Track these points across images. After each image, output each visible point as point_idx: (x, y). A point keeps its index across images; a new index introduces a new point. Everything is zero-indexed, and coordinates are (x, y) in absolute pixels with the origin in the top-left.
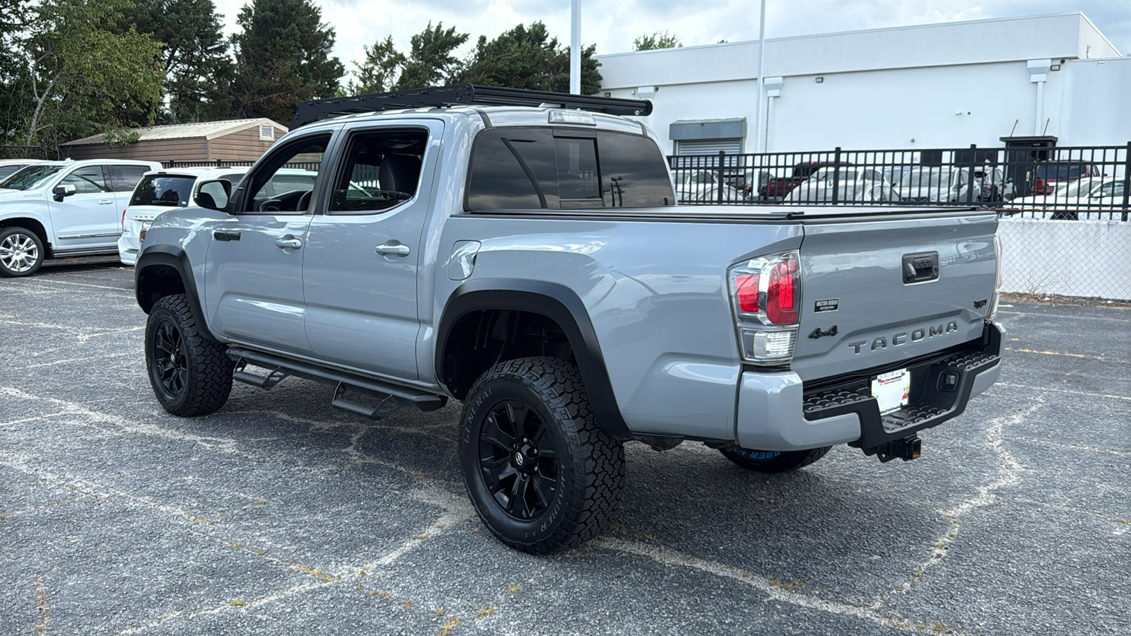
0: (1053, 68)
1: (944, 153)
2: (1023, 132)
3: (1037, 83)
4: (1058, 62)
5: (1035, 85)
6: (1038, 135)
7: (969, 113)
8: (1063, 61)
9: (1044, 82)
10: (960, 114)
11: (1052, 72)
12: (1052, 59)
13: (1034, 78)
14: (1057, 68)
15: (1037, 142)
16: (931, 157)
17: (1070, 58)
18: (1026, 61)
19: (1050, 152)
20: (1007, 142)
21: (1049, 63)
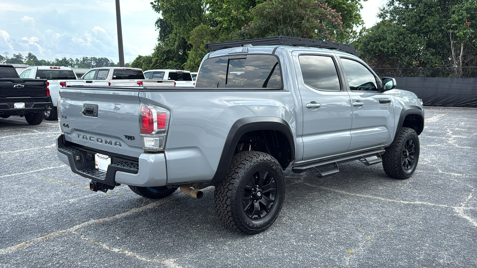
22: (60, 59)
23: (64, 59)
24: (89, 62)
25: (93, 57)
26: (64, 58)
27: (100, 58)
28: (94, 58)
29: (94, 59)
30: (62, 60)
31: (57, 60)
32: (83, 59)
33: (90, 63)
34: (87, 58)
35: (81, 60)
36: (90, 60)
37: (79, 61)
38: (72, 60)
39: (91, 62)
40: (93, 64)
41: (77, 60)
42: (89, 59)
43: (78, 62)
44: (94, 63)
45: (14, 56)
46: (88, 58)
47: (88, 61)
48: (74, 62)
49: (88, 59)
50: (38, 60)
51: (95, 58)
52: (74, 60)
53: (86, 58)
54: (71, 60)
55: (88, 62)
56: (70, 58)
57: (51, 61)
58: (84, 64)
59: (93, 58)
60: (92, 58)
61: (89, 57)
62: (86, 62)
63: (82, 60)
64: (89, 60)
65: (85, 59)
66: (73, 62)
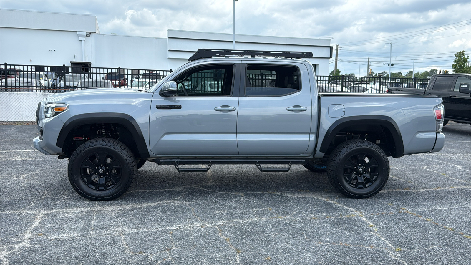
0: (87, 35)
1: (45, 67)
2: (78, 60)
3: (82, 41)
4: (89, 34)
5: (81, 41)
6: (84, 61)
7: (55, 51)
8: (90, 33)
9: (84, 41)
10: (51, 51)
11: (86, 37)
12: (87, 32)
13: (80, 39)
14: (89, 36)
15: (84, 64)
16: (39, 68)
17: (93, 33)
18: (77, 32)
19: (89, 69)
20: (72, 64)
21: (85, 34)
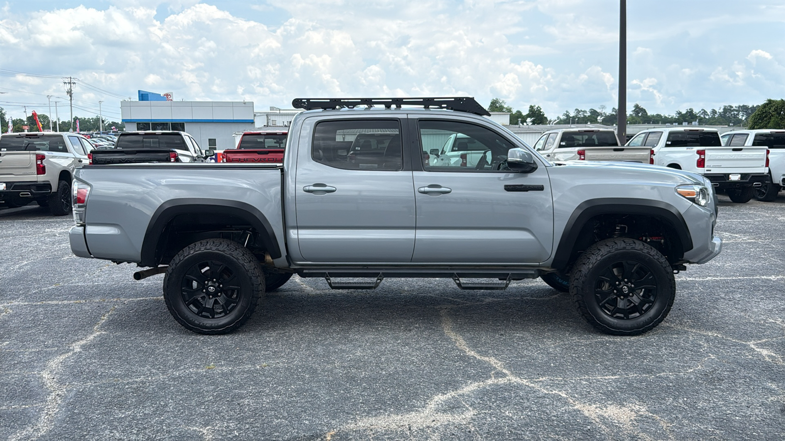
22: (684, 112)
23: (689, 111)
24: (734, 114)
25: (741, 105)
26: (690, 109)
27: (755, 106)
28: (744, 106)
29: (744, 108)
30: (687, 112)
31: (679, 114)
32: (725, 109)
33: (735, 116)
34: (731, 107)
35: (720, 111)
36: (736, 111)
37: (716, 113)
38: (705, 112)
39: (738, 114)
40: (740, 117)
41: (714, 112)
42: (735, 108)
43: (714, 115)
44: (743, 116)
45: (613, 111)
46: (733, 107)
47: (732, 113)
48: (708, 115)
49: (732, 109)
50: (649, 114)
51: (746, 106)
52: (709, 111)
53: (729, 108)
54: (702, 113)
55: (732, 115)
56: (702, 110)
57: (669, 116)
58: (724, 118)
59: (742, 107)
60: (739, 107)
61: (735, 105)
62: (728, 115)
63: (722, 110)
64: (734, 110)
65: (727, 110)
66: (706, 115)
